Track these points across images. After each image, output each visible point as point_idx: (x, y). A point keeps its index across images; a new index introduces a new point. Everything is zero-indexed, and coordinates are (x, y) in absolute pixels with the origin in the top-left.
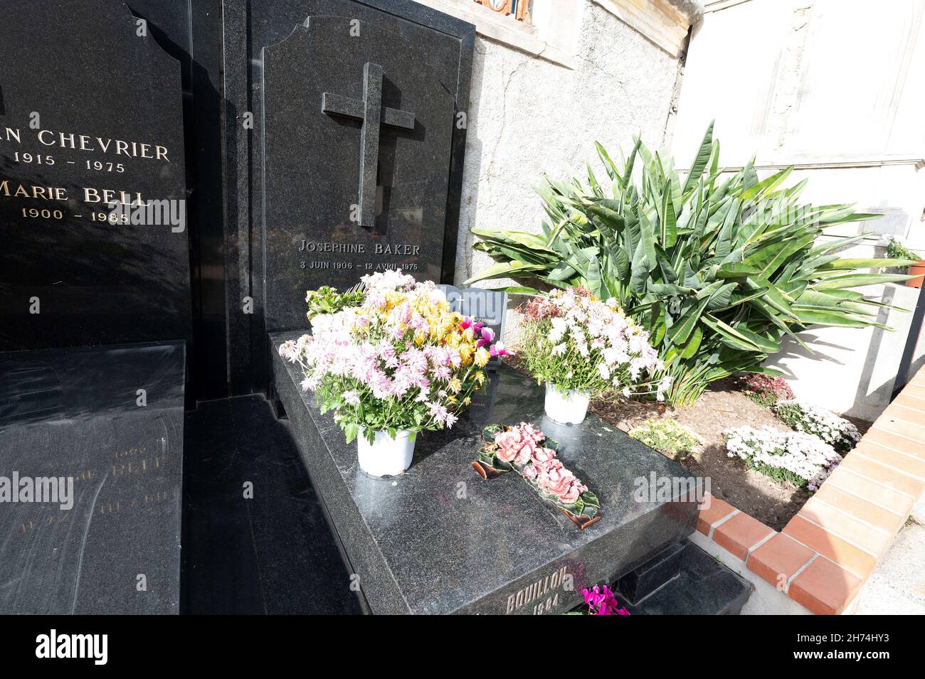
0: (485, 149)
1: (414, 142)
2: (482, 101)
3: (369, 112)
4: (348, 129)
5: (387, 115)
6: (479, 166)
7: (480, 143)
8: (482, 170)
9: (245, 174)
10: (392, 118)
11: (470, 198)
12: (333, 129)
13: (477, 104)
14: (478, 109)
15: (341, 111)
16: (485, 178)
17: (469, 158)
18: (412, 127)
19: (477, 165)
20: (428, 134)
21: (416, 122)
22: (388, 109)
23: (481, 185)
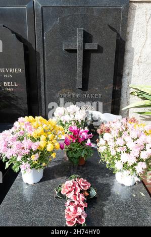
0: (136, 51)
1: (98, 54)
2: (134, 31)
3: (79, 46)
4: (72, 54)
5: (86, 46)
6: (133, 59)
7: (133, 49)
8: (134, 61)
9: (43, 74)
10: (88, 46)
11: (129, 73)
12: (67, 55)
13: (132, 32)
14: (132, 35)
15: (69, 48)
16: (136, 64)
17: (128, 57)
18: (97, 48)
19: (132, 59)
20: (105, 50)
21: (98, 46)
22: (86, 44)
23: (134, 67)
